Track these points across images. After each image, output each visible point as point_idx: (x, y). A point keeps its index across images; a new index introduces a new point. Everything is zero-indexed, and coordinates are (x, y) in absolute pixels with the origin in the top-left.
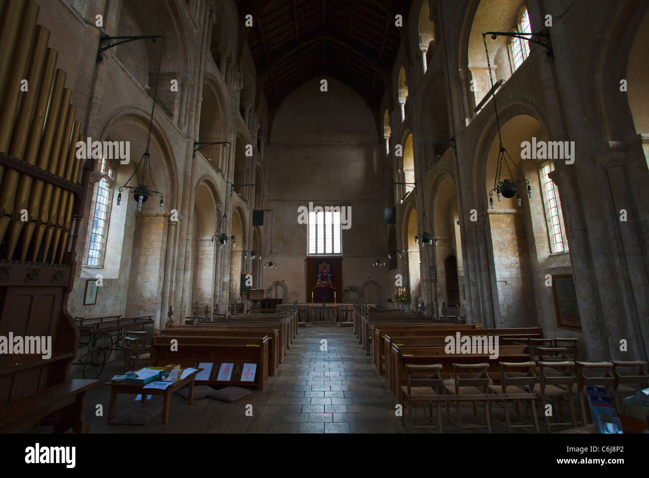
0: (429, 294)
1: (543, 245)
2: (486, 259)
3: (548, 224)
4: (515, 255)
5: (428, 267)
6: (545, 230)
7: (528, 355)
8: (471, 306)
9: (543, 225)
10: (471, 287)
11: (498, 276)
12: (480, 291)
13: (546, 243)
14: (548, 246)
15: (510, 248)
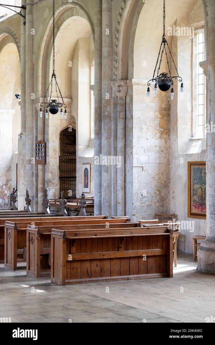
0: (32, 181)
1: (185, 126)
2: (124, 140)
3: (194, 103)
4: (155, 136)
5: (34, 142)
6: (190, 110)
7: (168, 234)
8: (100, 197)
9: (189, 105)
10: (103, 173)
11: (135, 161)
12: (112, 178)
13: (189, 124)
14: (190, 128)
15: (151, 127)
